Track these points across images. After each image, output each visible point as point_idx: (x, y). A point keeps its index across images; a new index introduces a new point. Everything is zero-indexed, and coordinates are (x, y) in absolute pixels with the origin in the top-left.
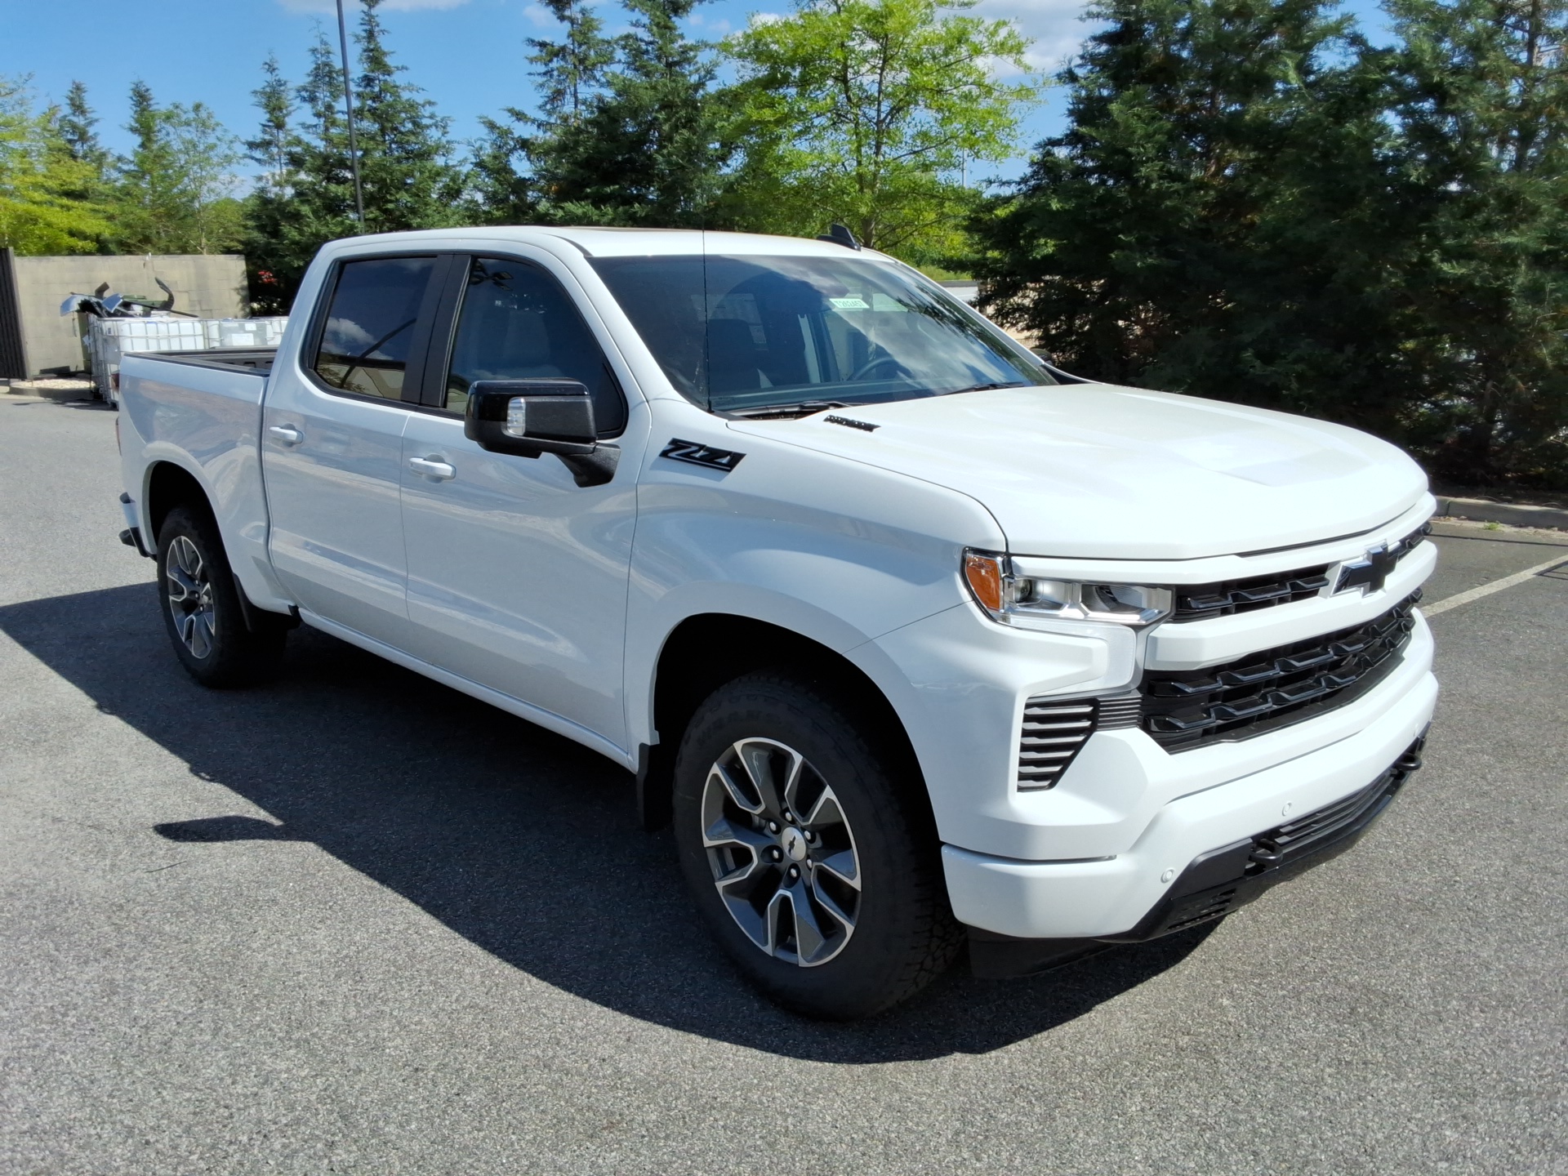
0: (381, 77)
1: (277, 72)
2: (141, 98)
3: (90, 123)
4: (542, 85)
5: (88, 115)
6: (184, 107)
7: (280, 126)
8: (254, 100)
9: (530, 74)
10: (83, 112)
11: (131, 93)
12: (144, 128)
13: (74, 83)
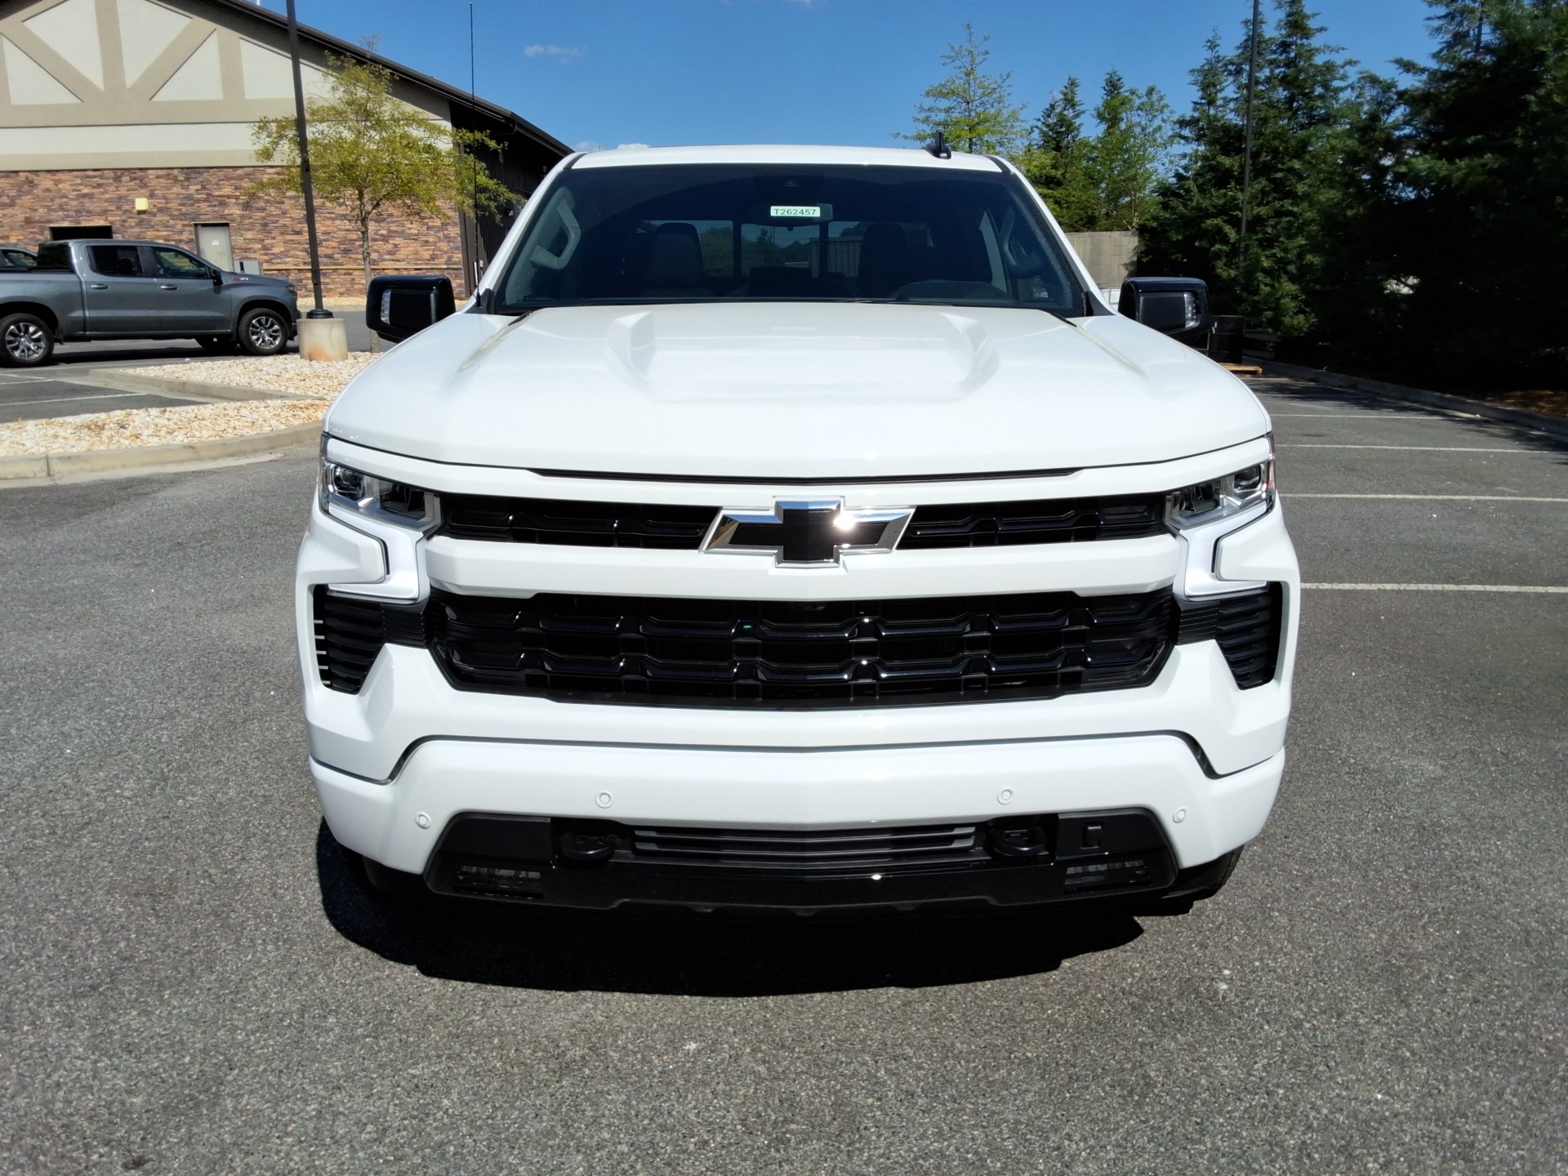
0: (1299, 42)
1: (1217, 48)
2: (1113, 86)
3: (1077, 116)
4: (1438, 30)
5: (1077, 108)
6: (1139, 93)
7: (1211, 102)
8: (1191, 78)
9: (1429, 19)
10: (1073, 106)
11: (1104, 84)
12: (1110, 116)
13: (1070, 79)
